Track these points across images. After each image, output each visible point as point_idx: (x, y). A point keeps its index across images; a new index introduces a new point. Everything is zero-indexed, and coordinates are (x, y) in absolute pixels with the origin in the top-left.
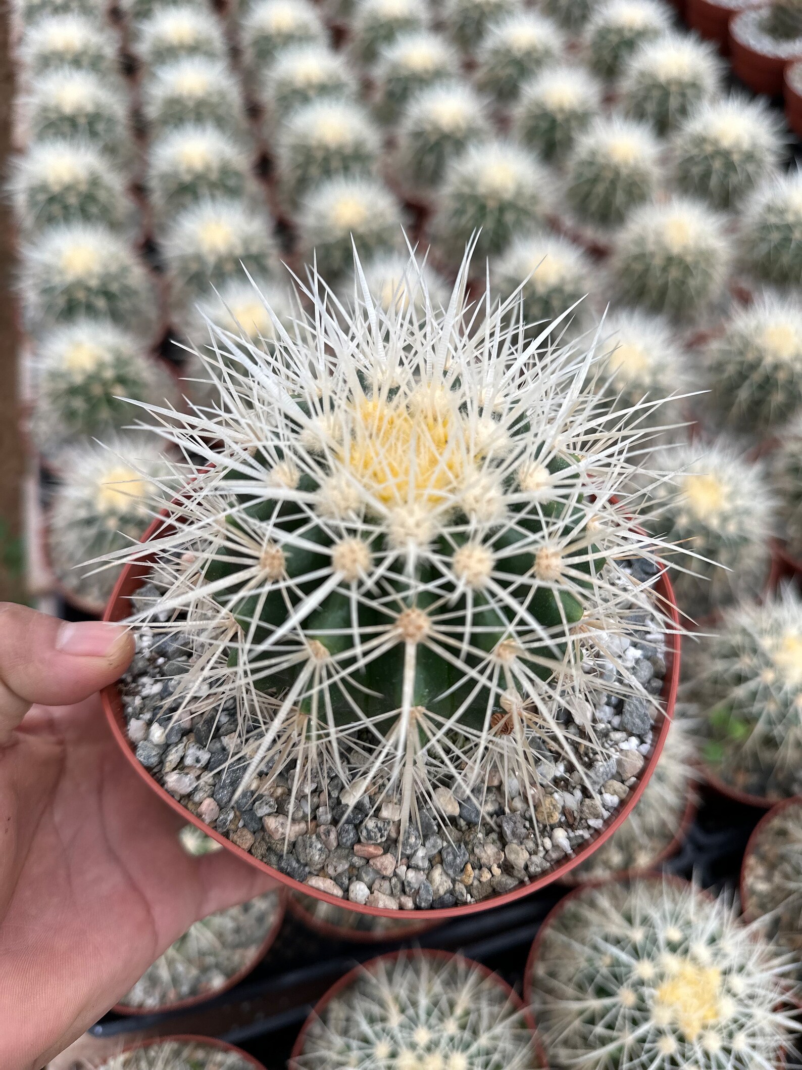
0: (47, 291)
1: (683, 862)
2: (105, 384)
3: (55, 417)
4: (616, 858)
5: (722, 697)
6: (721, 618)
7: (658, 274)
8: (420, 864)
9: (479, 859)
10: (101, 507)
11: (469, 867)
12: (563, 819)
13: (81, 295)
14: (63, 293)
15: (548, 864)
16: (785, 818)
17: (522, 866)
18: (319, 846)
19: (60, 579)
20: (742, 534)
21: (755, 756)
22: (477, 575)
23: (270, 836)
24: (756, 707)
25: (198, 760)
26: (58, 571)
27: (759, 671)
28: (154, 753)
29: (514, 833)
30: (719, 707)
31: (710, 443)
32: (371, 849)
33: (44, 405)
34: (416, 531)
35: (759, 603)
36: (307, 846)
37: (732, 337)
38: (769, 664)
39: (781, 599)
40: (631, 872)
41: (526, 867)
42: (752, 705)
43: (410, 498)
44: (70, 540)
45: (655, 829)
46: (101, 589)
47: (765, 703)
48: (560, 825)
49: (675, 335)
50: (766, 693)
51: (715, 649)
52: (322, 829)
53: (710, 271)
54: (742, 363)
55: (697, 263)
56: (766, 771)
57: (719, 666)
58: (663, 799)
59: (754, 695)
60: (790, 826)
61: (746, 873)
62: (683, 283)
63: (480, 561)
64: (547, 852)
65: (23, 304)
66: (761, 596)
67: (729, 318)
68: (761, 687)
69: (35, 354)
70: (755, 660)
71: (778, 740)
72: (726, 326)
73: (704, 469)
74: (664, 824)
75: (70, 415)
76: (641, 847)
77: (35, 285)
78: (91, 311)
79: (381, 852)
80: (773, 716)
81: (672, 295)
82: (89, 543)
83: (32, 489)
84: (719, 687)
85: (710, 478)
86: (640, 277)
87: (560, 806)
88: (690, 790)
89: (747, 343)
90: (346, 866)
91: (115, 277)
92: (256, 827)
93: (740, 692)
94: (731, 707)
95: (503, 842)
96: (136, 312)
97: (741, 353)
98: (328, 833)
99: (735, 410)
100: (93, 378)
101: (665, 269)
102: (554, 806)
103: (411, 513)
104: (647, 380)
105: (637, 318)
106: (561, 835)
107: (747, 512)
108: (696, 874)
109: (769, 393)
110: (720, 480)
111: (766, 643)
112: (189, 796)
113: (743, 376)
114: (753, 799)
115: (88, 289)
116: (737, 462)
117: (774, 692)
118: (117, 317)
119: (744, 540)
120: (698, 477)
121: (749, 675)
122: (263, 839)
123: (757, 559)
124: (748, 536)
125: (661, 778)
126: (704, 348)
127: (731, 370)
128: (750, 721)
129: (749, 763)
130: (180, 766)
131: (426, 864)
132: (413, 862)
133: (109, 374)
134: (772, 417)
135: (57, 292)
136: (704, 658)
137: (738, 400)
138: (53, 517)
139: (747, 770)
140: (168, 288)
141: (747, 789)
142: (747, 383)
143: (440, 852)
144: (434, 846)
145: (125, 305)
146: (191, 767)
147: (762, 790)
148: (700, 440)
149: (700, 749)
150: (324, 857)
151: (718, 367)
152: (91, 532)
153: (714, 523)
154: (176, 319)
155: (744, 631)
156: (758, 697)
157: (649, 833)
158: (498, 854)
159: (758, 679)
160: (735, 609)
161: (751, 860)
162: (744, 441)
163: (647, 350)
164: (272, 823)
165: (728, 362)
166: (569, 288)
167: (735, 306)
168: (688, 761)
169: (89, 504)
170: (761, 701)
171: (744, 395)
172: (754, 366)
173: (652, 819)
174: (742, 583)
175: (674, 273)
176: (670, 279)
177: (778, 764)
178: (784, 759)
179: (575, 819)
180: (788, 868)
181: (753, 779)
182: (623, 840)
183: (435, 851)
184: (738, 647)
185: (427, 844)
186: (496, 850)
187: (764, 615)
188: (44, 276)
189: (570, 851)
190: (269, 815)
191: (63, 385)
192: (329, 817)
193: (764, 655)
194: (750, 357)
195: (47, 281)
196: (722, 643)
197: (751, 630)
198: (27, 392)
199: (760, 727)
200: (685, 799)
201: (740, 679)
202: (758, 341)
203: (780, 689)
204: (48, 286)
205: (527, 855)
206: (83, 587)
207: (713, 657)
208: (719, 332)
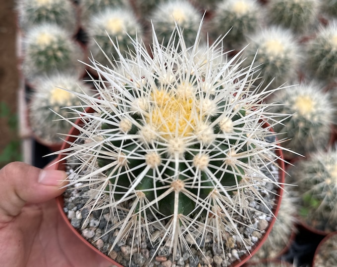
0: (30, 10)
1: (289, 256)
2: (54, 50)
3: (32, 64)
4: (262, 254)
5: (308, 189)
6: (309, 157)
7: (289, 11)
8: (181, 264)
9: (203, 262)
10: (52, 102)
11: (200, 265)
12: (236, 245)
13: (44, 13)
14: (36, 11)
15: (230, 264)
16: (332, 239)
17: (220, 264)
18: (142, 257)
19: (34, 132)
20: (320, 122)
21: (321, 214)
22: (203, 166)
23: (123, 254)
24: (323, 194)
25: (95, 225)
26: (33, 128)
27: (325, 179)
28: (78, 222)
29: (217, 252)
30: (307, 193)
31: (308, 84)
32: (162, 259)
33: (28, 59)
34: (178, 149)
35: (326, 151)
36: (138, 257)
37: (319, 39)
38: (329, 176)
39: (335, 150)
40: (268, 260)
41: (222, 265)
42: (321, 193)
43: (176, 136)
44: (38, 116)
45: (279, 243)
46: (51, 136)
47: (327, 192)
48: (235, 248)
49: (295, 37)
50: (327, 188)
51: (306, 169)
52: (143, 251)
53: (311, 10)
54: (323, 50)
55: (305, 7)
56: (325, 221)
57: (308, 177)
58: (282, 229)
59: (322, 189)
60: (334, 243)
61: (315, 261)
62: (299, 15)
63: (204, 160)
64: (230, 258)
65: (19, 16)
66: (327, 148)
67: (318, 31)
68: (325, 186)
69: (24, 37)
70: (323, 175)
71: (331, 207)
72: (317, 34)
73: (305, 94)
74: (282, 240)
75: (39, 63)
76: (272, 249)
77: (25, 8)
78: (48, 19)
79: (166, 259)
80: (330, 198)
81: (294, 20)
82: (47, 117)
83: (21, 94)
84: (307, 185)
85: (308, 98)
86: (281, 12)
87: (235, 241)
88: (293, 226)
89: (325, 42)
90: (153, 266)
91: (58, 5)
92: (118, 250)
93: (316, 187)
94: (312, 194)
95: (213, 255)
96: (67, 20)
97: (323, 46)
98: (146, 252)
99: (318, 70)
100: (49, 48)
101: (291, 9)
102: (233, 241)
103: (176, 141)
104: (282, 56)
105: (279, 29)
106: (235, 252)
107: (322, 113)
108: (295, 261)
109: (333, 63)
110: (312, 99)
111: (328, 168)
112: (92, 238)
113: (323, 56)
114: (319, 232)
115: (47, 10)
116: (319, 92)
117: (330, 188)
118: (58, 23)
119: (320, 125)
120: (303, 97)
121: (320, 181)
122: (121, 255)
123: (325, 133)
124: (322, 123)
125: (282, 221)
126: (306, 43)
127: (318, 53)
128: (320, 199)
129: (318, 217)
130: (88, 227)
131: (183, 264)
132: (178, 263)
133: (55, 46)
134: (334, 74)
135: (34, 11)
136: (302, 173)
137: (320, 66)
138: (31, 106)
139: (317, 220)
140: (80, 11)
141: (317, 227)
142: (324, 59)
143: (188, 259)
144: (186, 257)
145: (62, 17)
146: (92, 227)
147: (323, 228)
148: (304, 82)
149: (298, 210)
150: (144, 261)
151: (312, 52)
152: (47, 113)
153: (308, 117)
154: (83, 24)
155: (319, 162)
156: (324, 189)
157: (277, 244)
158: (211, 260)
159: (324, 182)
160: (315, 153)
161: (317, 257)
162: (321, 84)
163: (283, 44)
164: (124, 249)
165: (317, 50)
166: (250, 16)
167: (321, 27)
168: (293, 215)
169: (47, 101)
170: (325, 191)
171: (323, 64)
172: (328, 52)
173: (278, 237)
174: (318, 143)
175: (295, 11)
176: (293, 14)
177: (330, 217)
178: (333, 216)
179: (241, 246)
180: (332, 260)
181: (319, 224)
182: (265, 246)
183: (187, 259)
184: (316, 169)
185: (184, 256)
186: (210, 258)
187: (328, 157)
188: (28, 4)
189: (238, 258)
190: (123, 246)
191: (36, 51)
192: (146, 246)
193: (327, 172)
194: (326, 48)
195: (30, 6)
196: (309, 167)
197: (321, 162)
198: (19, 53)
199: (324, 202)
200: (291, 230)
201: (316, 182)
202: (330, 41)
203: (333, 187)
204: (30, 8)
205: (222, 260)
206: (43, 136)
207: (305, 173)
208: (314, 37)
